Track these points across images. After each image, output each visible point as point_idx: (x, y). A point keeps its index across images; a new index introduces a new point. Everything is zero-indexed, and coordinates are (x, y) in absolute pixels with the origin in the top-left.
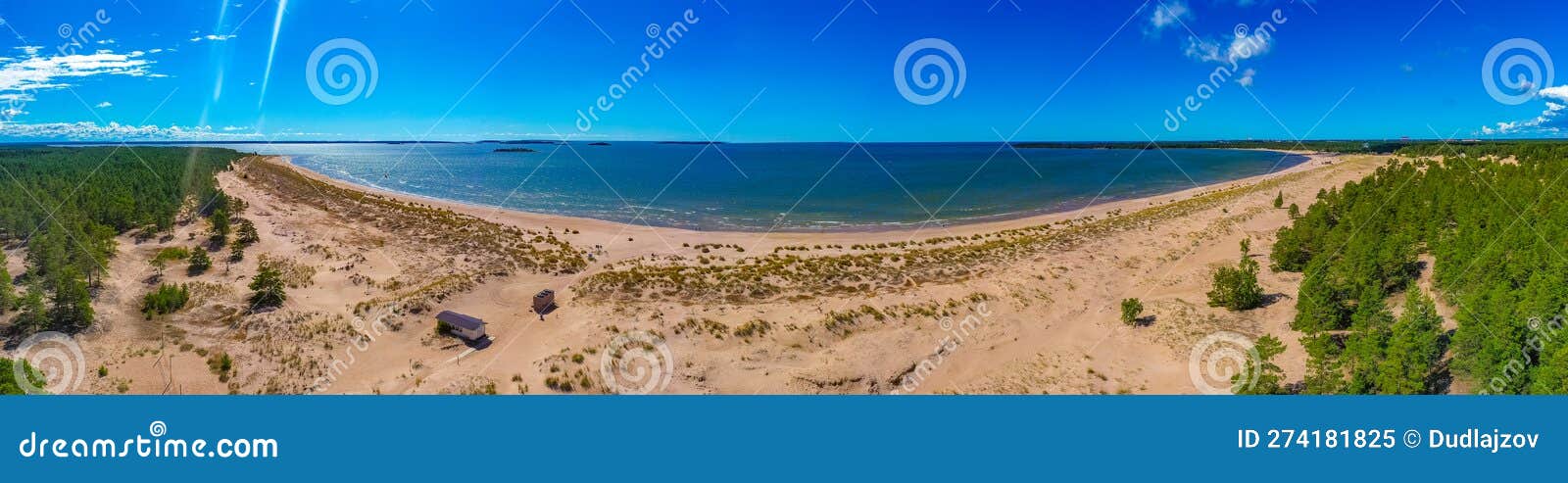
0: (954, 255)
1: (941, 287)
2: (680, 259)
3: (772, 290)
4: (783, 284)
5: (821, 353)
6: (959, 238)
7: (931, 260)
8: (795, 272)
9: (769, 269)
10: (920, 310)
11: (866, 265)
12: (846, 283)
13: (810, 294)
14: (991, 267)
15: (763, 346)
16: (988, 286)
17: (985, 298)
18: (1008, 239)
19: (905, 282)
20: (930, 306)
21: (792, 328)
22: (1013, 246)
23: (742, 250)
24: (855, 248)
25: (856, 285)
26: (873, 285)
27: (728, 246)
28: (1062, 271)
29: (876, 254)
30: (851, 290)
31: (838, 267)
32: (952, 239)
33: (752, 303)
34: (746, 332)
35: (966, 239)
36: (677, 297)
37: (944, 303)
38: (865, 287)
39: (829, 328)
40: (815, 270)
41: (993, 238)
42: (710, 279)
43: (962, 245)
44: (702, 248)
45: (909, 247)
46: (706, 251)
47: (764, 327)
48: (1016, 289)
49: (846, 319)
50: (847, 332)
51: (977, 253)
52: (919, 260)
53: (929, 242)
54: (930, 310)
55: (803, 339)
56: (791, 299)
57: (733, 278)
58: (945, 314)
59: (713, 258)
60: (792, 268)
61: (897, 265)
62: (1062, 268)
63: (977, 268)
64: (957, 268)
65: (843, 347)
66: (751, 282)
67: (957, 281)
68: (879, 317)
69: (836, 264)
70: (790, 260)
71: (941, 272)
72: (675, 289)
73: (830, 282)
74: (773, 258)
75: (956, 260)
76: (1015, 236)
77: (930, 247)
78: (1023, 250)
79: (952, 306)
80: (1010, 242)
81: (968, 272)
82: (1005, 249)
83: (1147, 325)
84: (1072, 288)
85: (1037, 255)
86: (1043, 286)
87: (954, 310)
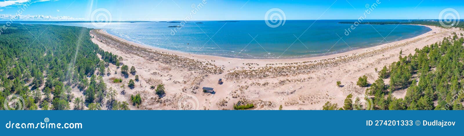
1: (304, 75)
2: (244, 68)
3: (267, 75)
4: (270, 74)
5: (278, 88)
6: (311, 62)
7: (303, 68)
8: (272, 71)
9: (266, 71)
10: (298, 80)
11: (288, 69)
12: (283, 74)
13: (276, 76)
14: (316, 70)
15: (268, 87)
16: (313, 75)
17: (311, 78)
18: (323, 62)
19: (296, 73)
20: (300, 79)
21: (273, 83)
23: (258, 65)
24: (285, 64)
25: (285, 74)
26: (289, 74)
27: (255, 64)
29: (290, 66)
30: (284, 75)
31: (281, 70)
32: (309, 62)
33: (264, 79)
34: (264, 85)
35: (313, 62)
36: (247, 78)
38: (287, 75)
39: (280, 83)
40: (276, 71)
41: (320, 62)
42: (254, 73)
43: (311, 64)
44: (248, 65)
45: (298, 64)
46: (250, 65)
47: (267, 84)
48: (319, 76)
49: (283, 82)
50: (283, 84)
51: (314, 66)
52: (300, 68)
53: (303, 63)
55: (275, 85)
56: (272, 77)
57: (258, 73)
58: (303, 81)
59: (252, 67)
60: (271, 70)
61: (295, 69)
62: (330, 72)
63: (312, 70)
64: (308, 70)
65: (283, 87)
66: (263, 74)
67: (307, 73)
68: (290, 81)
69: (281, 69)
70: (270, 68)
71: (304, 71)
72: (246, 76)
73: (280, 73)
74: (266, 67)
75: (309, 68)
76: (325, 61)
77: (303, 64)
78: (325, 66)
79: (304, 79)
80: (323, 63)
81: (310, 71)
82: (321, 65)
83: (342, 87)
84: (331, 77)
85: (327, 68)
86: (325, 76)
87: (304, 80)
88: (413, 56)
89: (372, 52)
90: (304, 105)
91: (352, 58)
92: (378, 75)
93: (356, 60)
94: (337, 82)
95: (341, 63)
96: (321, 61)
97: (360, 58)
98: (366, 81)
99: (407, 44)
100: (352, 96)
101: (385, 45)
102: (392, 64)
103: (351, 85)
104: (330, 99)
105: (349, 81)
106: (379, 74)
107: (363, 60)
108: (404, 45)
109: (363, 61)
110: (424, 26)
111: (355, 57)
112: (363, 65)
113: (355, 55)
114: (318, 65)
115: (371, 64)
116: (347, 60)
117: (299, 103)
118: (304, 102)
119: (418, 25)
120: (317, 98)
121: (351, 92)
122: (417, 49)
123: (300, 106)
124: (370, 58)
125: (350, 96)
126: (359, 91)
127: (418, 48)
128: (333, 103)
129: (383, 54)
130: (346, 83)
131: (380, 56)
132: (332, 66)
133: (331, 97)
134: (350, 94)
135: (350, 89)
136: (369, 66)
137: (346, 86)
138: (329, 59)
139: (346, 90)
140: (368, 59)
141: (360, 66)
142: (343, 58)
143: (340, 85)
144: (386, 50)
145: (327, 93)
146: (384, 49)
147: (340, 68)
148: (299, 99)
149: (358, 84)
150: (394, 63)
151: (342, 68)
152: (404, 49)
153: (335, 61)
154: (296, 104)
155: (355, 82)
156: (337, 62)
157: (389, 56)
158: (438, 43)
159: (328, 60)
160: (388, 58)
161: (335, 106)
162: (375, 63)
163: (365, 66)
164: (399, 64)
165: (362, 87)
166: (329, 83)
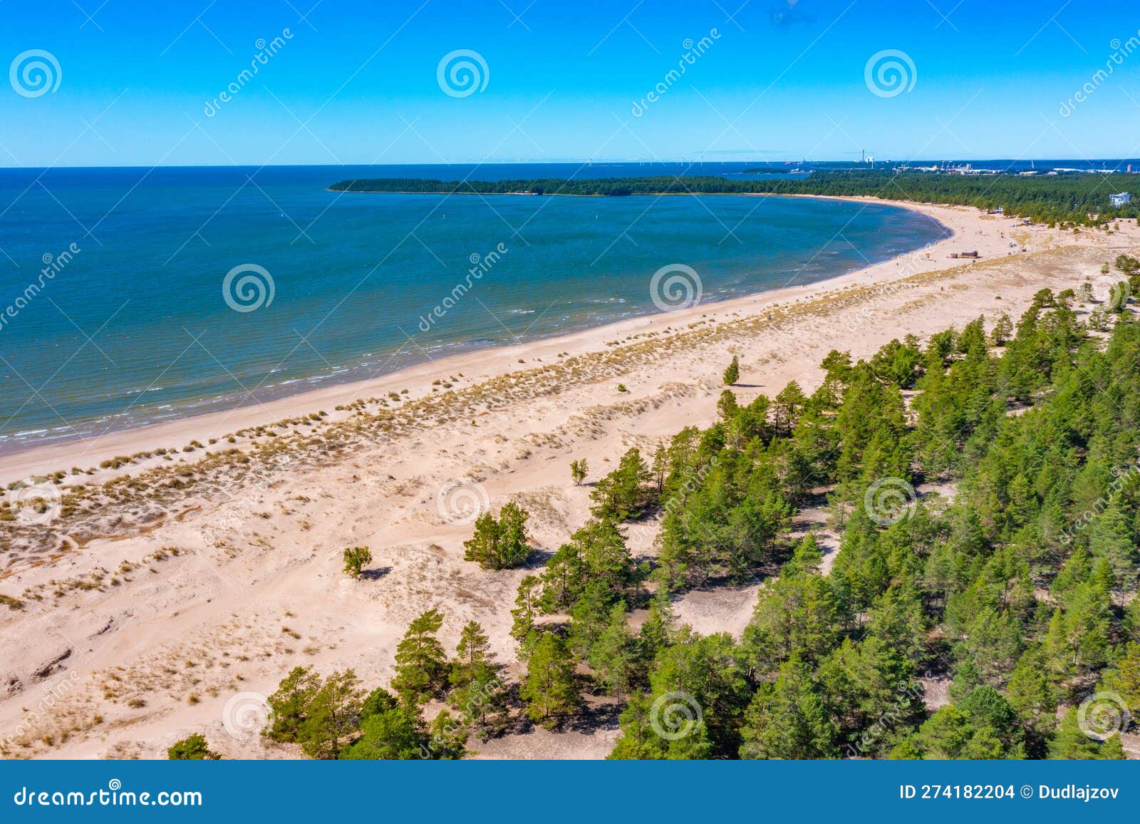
0: (146, 486)
1: (120, 543)
6: (161, 452)
7: (105, 500)
10: (78, 585)
14: (203, 502)
16: (185, 534)
17: (176, 552)
18: (245, 447)
19: (58, 542)
20: (94, 576)
22: (246, 461)
28: (302, 502)
32: (148, 456)
35: (175, 452)
37: (115, 568)
41: (223, 445)
43: (165, 464)
45: (70, 480)
48: (223, 539)
51: (184, 480)
52: (85, 504)
53: (106, 465)
54: (93, 581)
58: (115, 583)
62: (301, 498)
63: (178, 506)
64: (148, 509)
67: (143, 531)
71: (120, 520)
75: (149, 496)
76: (259, 440)
77: (110, 474)
78: (260, 466)
79: (127, 570)
80: (246, 452)
81: (162, 515)
82: (232, 467)
83: (375, 578)
84: (307, 527)
85: (277, 476)
86: (264, 528)
87: (129, 576)
88: (808, 396)
89: (553, 367)
90: (144, 718)
91: (430, 409)
92: (592, 503)
93: (453, 419)
94: (348, 554)
95: (364, 441)
96: (232, 441)
97: (482, 408)
98: (520, 534)
99: (775, 320)
100: (439, 618)
101: (638, 328)
102: (677, 439)
103: (432, 564)
104: (309, 651)
105: (421, 543)
106: (595, 496)
107: (502, 417)
108: (756, 327)
109: (501, 421)
110: (898, 204)
111: (450, 399)
112: (499, 447)
113: (449, 386)
114: (218, 464)
115: (550, 439)
116: (404, 421)
117: (109, 719)
118: (141, 704)
119: (858, 199)
120: (226, 660)
121: (435, 599)
122: (834, 354)
123: (114, 732)
124: (543, 402)
125: (428, 622)
126: (478, 594)
127: (842, 351)
128: (331, 673)
129: (623, 380)
130: (403, 552)
131: (604, 394)
132: (309, 460)
133: (312, 639)
134: (432, 613)
135: (427, 585)
136: (534, 449)
137: (401, 568)
138: (283, 425)
139: (402, 590)
140: (532, 412)
141: (482, 452)
142: (374, 410)
143: (364, 567)
144: (639, 358)
145: (287, 622)
146: (630, 349)
147: (360, 472)
148: (103, 694)
149: (471, 557)
150: (687, 434)
151: (374, 473)
152: (752, 352)
153: (325, 429)
154: (89, 727)
155: (455, 547)
156: (336, 437)
157: (655, 393)
158: (989, 329)
159: (275, 430)
160: (651, 406)
161: (340, 685)
162: (571, 435)
163: (510, 452)
164: (715, 441)
165: (499, 568)
166: (296, 563)
